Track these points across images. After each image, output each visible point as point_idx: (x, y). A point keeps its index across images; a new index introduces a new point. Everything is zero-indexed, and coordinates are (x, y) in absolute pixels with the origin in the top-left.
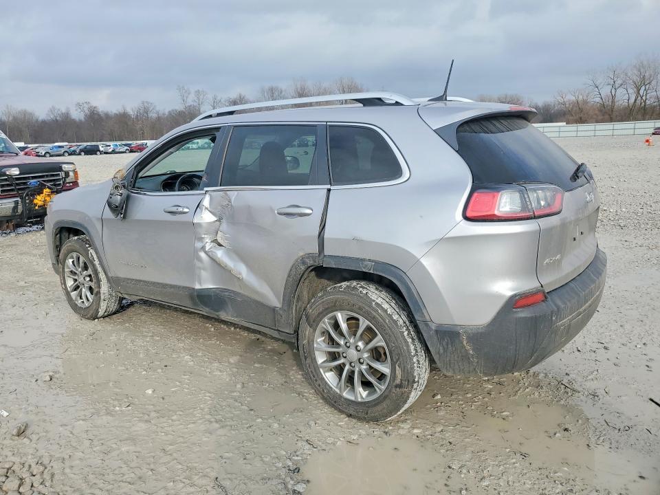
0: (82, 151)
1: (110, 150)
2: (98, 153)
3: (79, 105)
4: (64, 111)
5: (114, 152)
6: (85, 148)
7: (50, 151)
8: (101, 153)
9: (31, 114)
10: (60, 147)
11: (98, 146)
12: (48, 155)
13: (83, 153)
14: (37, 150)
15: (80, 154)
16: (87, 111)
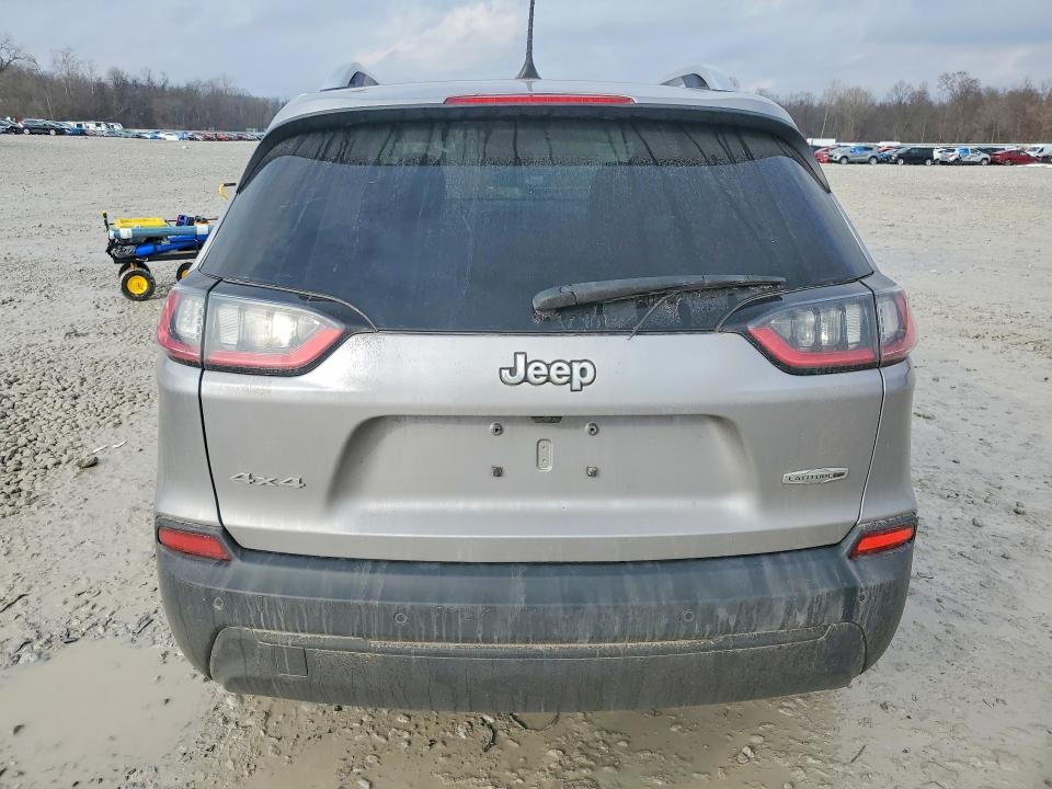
0: (900, 156)
1: (952, 159)
2: (929, 162)
3: (946, 77)
4: (917, 88)
5: (958, 162)
6: (908, 152)
7: (849, 155)
8: (934, 163)
9: (865, 93)
10: (866, 149)
11: (932, 150)
12: (844, 161)
13: (901, 161)
14: (831, 153)
15: (896, 162)
16: (956, 89)
